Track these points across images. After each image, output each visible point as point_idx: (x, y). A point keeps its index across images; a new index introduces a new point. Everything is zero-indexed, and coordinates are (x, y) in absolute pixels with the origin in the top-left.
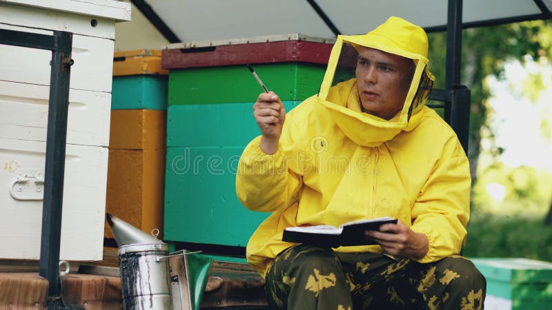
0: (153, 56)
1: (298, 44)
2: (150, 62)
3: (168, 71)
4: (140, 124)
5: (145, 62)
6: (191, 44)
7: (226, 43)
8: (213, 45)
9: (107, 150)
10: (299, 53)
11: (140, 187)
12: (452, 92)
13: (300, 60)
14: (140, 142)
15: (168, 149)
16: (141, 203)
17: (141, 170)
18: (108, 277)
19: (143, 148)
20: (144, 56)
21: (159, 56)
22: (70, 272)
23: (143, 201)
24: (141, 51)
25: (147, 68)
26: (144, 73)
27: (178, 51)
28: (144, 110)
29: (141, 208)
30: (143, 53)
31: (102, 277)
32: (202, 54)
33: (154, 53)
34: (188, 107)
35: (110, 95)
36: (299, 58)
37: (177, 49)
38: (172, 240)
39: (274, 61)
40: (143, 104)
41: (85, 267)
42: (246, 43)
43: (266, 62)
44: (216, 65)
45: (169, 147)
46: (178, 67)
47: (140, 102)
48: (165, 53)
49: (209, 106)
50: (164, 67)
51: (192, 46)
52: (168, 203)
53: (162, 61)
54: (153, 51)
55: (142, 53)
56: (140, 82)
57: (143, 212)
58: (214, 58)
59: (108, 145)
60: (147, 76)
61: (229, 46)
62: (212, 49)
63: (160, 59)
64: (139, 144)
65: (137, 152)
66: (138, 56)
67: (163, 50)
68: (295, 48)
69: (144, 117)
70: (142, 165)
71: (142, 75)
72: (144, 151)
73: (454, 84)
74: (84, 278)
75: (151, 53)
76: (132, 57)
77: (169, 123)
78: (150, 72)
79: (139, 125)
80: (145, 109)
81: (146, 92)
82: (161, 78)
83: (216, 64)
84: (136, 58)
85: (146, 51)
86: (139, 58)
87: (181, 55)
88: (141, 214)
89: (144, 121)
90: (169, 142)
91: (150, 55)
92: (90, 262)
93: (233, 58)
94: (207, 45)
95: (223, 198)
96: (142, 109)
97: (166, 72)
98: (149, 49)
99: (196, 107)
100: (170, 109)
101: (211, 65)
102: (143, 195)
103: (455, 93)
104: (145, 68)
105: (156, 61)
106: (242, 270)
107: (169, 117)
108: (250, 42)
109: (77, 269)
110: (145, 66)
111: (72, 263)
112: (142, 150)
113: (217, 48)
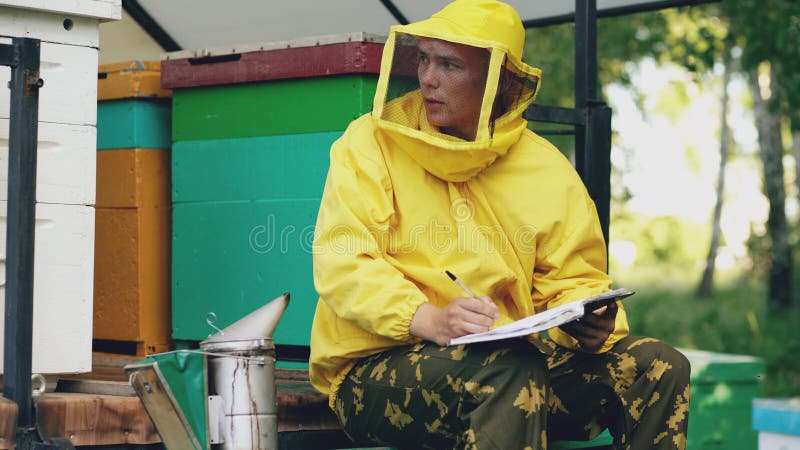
0: (148, 70)
1: (363, 47)
2: (144, 78)
3: (171, 92)
4: (132, 170)
5: (136, 79)
6: (203, 52)
7: (256, 48)
8: (237, 52)
9: (93, 209)
10: (364, 60)
11: (135, 263)
12: (586, 110)
13: (367, 70)
14: (133, 197)
15: (174, 205)
16: (136, 285)
17: (136, 238)
18: (102, 397)
19: (137, 205)
20: (135, 70)
21: (157, 71)
22: (48, 391)
23: (140, 282)
24: (131, 63)
25: (140, 88)
26: (136, 95)
27: (186, 62)
28: (137, 150)
29: (138, 294)
30: (133, 66)
31: (95, 396)
32: (221, 66)
33: (148, 66)
34: (203, 144)
35: (95, 129)
36: (365, 67)
37: (184, 60)
38: (185, 339)
39: (328, 72)
40: (136, 141)
41: (66, 383)
42: (286, 47)
43: (316, 74)
44: (241, 80)
45: (175, 203)
46: (187, 85)
47: (130, 138)
48: (164, 64)
49: (234, 141)
50: (165, 86)
51: (206, 54)
52: (178, 284)
53: (162, 78)
54: (147, 63)
55: (131, 67)
56: (130, 109)
57: (141, 299)
58: (238, 70)
59: (94, 203)
60: (140, 99)
61: (261, 52)
62: (235, 57)
63: (159, 74)
64: (131, 200)
65: (130, 212)
66: (125, 71)
67: (163, 62)
68: (359, 53)
69: (137, 160)
70: (136, 230)
71: (132, 99)
72: (139, 210)
73: (588, 100)
74: (68, 398)
75: (144, 67)
76: (118, 72)
77: (174, 169)
78: (145, 94)
79: (131, 172)
80: (138, 147)
81: (139, 123)
82: (161, 102)
83: (243, 80)
84: (122, 73)
85: (137, 63)
86: (127, 73)
87: (189, 67)
88: (138, 301)
89: (137, 165)
90: (175, 196)
91: (143, 70)
92: (73, 375)
93: (266, 70)
94: (228, 52)
95: (258, 276)
96: (134, 148)
97: (167, 93)
98: (141, 60)
99: (214, 143)
100: (175, 147)
101: (235, 81)
102: (140, 275)
103: (590, 112)
104: (137, 88)
105: (153, 77)
106: (291, 379)
107: (175, 159)
108: (292, 46)
109: (54, 386)
110: (137, 85)
111: (48, 377)
112: (135, 208)
113: (243, 57)
